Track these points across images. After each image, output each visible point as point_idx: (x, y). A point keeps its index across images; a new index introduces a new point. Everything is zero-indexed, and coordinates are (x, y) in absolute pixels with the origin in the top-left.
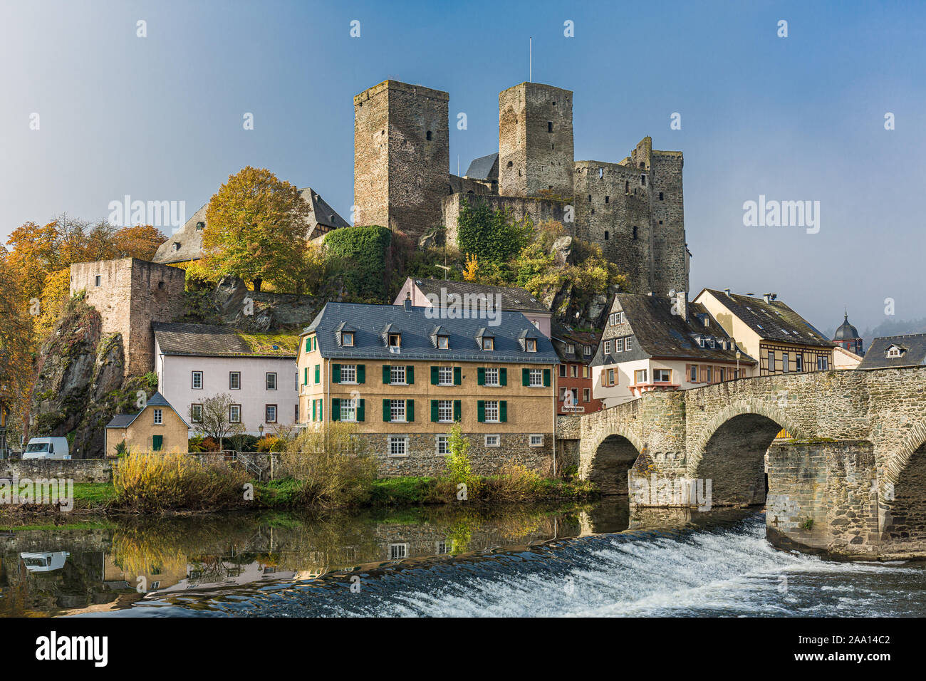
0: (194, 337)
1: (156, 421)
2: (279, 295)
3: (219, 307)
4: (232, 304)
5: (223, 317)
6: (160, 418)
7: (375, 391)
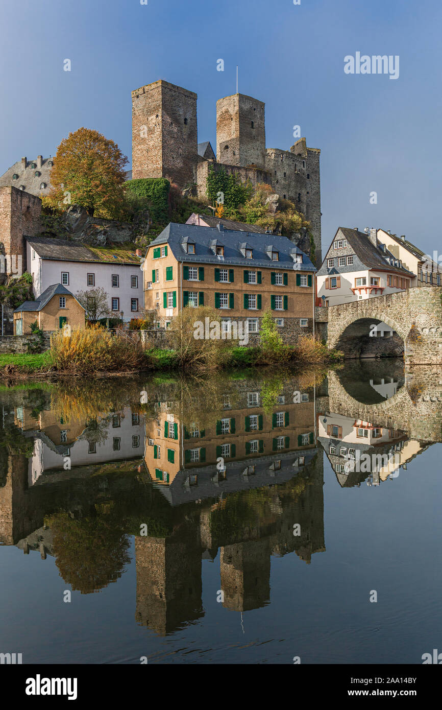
0: (57, 247)
1: (61, 306)
2: (109, 221)
3: (69, 227)
4: (78, 226)
5: (72, 235)
6: (64, 304)
7: (211, 287)
